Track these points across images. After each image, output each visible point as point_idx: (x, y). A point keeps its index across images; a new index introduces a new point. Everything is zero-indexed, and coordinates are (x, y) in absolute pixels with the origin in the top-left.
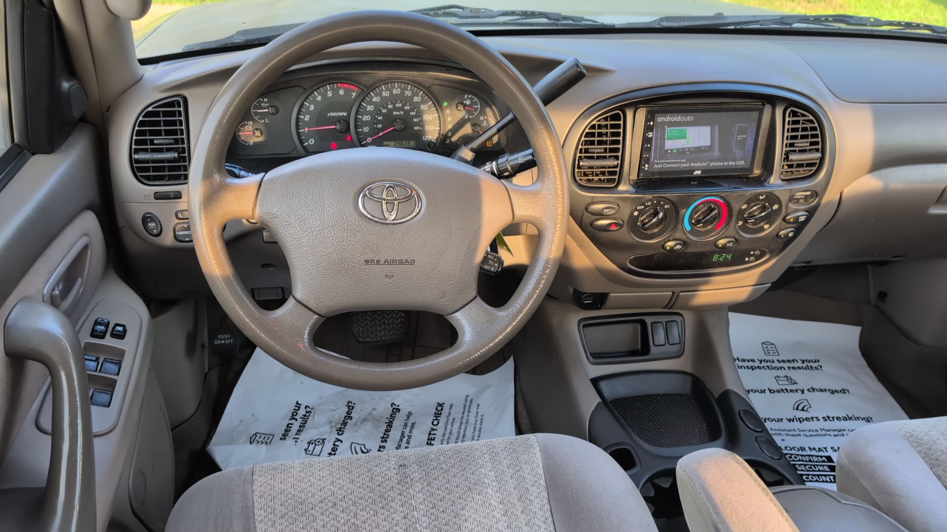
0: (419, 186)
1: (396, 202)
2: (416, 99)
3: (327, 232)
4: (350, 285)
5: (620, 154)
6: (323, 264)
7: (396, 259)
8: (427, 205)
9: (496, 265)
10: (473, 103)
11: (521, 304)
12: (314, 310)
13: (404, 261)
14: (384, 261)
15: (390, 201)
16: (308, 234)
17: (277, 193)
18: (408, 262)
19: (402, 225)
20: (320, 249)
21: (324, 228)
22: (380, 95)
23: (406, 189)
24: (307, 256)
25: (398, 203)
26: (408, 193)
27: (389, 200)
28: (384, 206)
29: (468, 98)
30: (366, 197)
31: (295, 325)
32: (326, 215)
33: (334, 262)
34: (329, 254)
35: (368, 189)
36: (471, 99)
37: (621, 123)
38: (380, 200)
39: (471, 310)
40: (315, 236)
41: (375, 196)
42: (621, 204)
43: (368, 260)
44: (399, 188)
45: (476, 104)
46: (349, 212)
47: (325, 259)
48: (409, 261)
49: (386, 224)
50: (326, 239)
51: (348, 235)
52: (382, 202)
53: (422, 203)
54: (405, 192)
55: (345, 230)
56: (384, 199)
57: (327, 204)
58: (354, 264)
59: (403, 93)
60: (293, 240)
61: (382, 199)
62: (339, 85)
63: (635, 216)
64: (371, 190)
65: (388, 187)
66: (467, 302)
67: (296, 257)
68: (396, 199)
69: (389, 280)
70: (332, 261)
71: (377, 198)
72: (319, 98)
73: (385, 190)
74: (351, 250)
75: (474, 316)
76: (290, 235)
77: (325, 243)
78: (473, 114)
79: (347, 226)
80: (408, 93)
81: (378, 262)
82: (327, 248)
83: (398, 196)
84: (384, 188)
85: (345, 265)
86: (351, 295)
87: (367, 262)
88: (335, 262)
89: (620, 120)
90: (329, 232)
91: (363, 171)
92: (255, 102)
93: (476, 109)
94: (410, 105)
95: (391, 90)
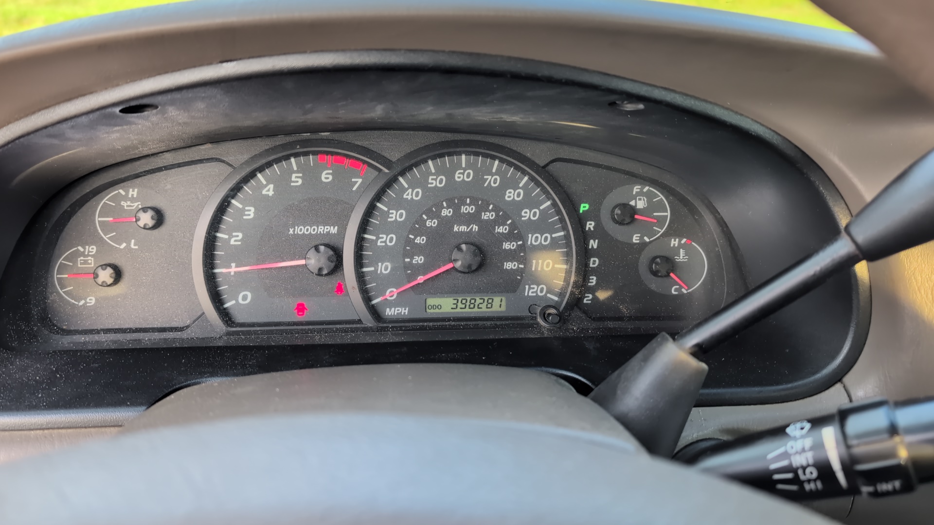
2: (511, 195)
10: (653, 206)
22: (422, 183)
29: (639, 194)
36: (649, 196)
45: (660, 207)
59: (479, 179)
62: (321, 158)
72: (269, 191)
78: (651, 233)
80: (493, 181)
92: (106, 199)
93: (661, 221)
94: (496, 209)
95: (450, 175)
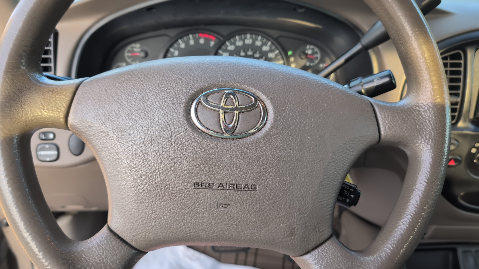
0: (266, 95)
1: (236, 112)
2: (265, 48)
3: (149, 146)
4: (174, 214)
5: (460, 92)
6: (142, 186)
7: (234, 182)
8: (274, 118)
9: (352, 196)
10: (314, 53)
11: (392, 248)
12: (131, 243)
13: (243, 186)
14: (218, 186)
15: (229, 111)
16: (126, 148)
17: (95, 98)
18: (248, 188)
19: (242, 140)
20: (140, 167)
21: (147, 141)
22: (234, 44)
23: (250, 98)
24: (125, 175)
25: (239, 113)
26: (252, 102)
27: (228, 109)
28: (222, 116)
29: (309, 48)
30: (200, 105)
31: (104, 263)
32: (150, 124)
33: (156, 183)
34: (150, 173)
35: (203, 96)
36: (313, 49)
37: (462, 62)
38: (217, 109)
39: (327, 252)
40: (135, 151)
41: (211, 103)
42: (460, 140)
43: (198, 183)
44: (242, 95)
45: (316, 53)
46: (179, 122)
47: (145, 179)
48: (250, 187)
49: (223, 138)
50: (148, 154)
51: (174, 150)
52: (219, 111)
53: (269, 114)
54: (249, 100)
55: (171, 144)
56: (222, 108)
57: (153, 111)
58: (181, 187)
59: (254, 43)
60: (109, 155)
61: (219, 108)
62: (200, 35)
63: (473, 153)
64: (208, 96)
65: (228, 94)
66: (321, 241)
67: (111, 176)
68: (236, 109)
69: (223, 209)
70: (154, 183)
71: (214, 106)
72: (183, 46)
73: (223, 98)
74: (177, 170)
75: (330, 261)
76: (106, 149)
77: (146, 160)
78: (313, 62)
79: (175, 140)
80: (258, 43)
81: (211, 186)
82: (148, 166)
83: (239, 105)
84: (223, 95)
85: (169, 189)
86: (176, 227)
87: (196, 185)
88: (158, 184)
89: (460, 59)
90: (152, 147)
91: (199, 75)
92: (129, 48)
93: (317, 58)
94: (260, 53)
95: (244, 41)
